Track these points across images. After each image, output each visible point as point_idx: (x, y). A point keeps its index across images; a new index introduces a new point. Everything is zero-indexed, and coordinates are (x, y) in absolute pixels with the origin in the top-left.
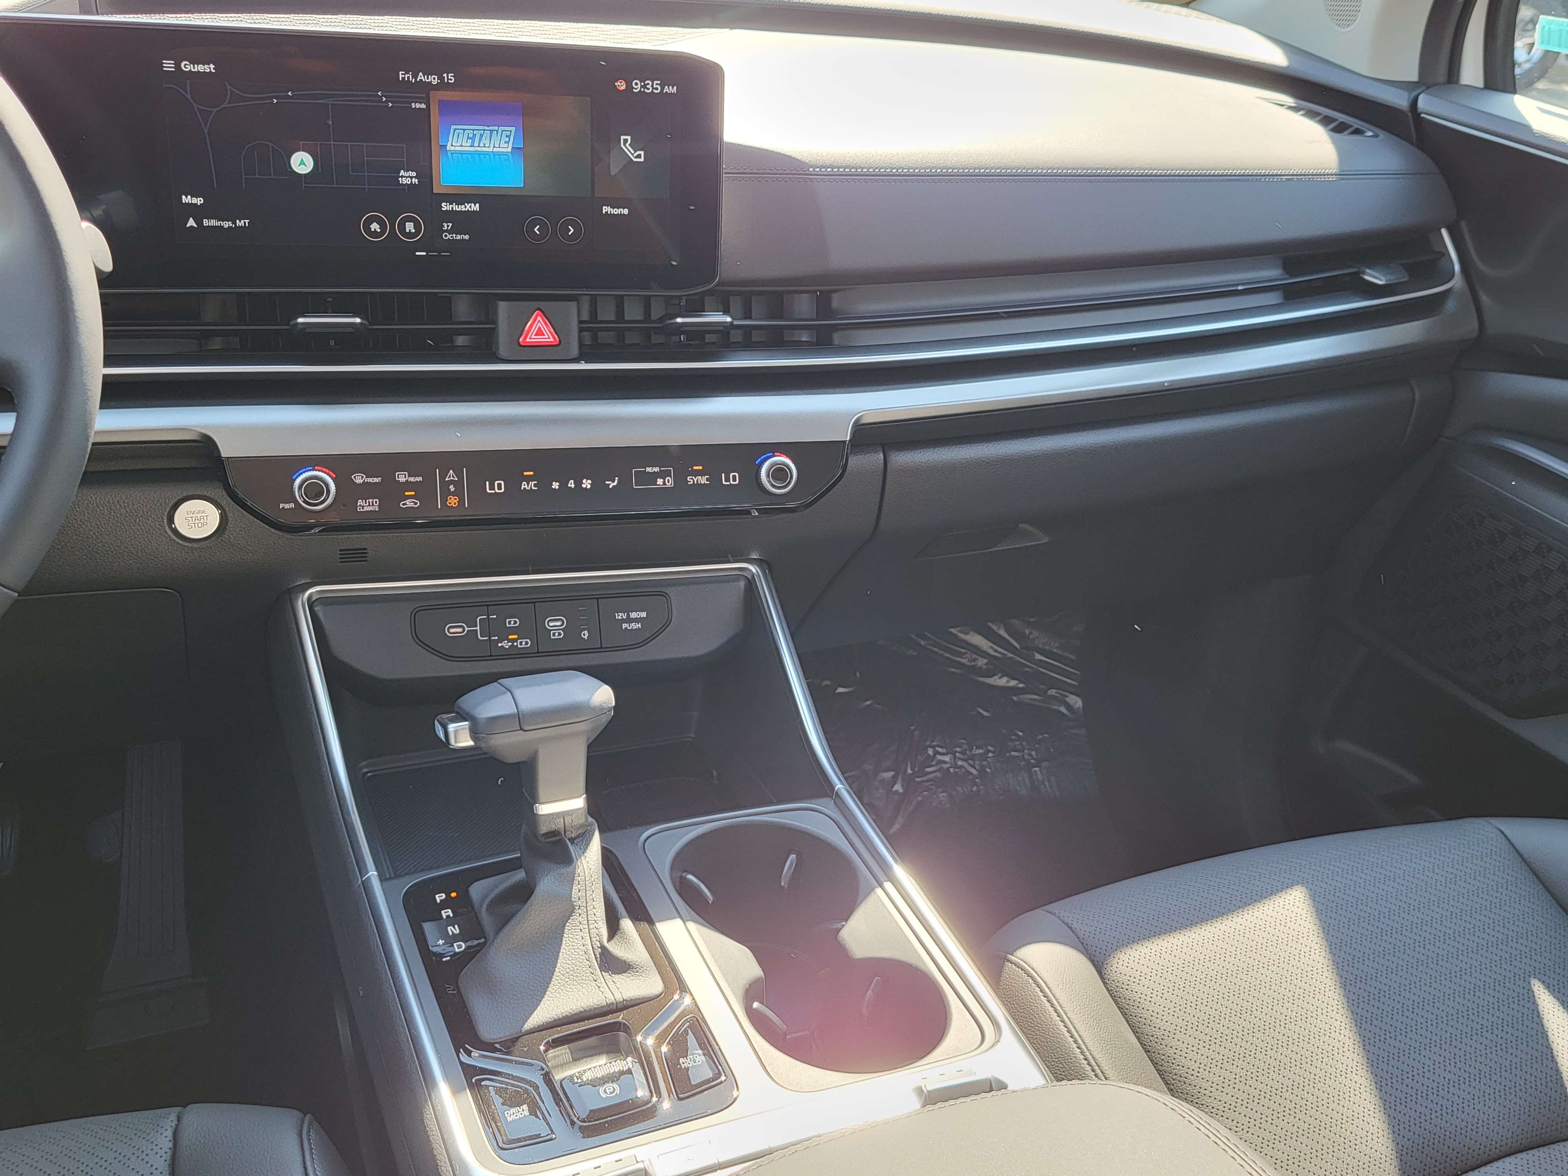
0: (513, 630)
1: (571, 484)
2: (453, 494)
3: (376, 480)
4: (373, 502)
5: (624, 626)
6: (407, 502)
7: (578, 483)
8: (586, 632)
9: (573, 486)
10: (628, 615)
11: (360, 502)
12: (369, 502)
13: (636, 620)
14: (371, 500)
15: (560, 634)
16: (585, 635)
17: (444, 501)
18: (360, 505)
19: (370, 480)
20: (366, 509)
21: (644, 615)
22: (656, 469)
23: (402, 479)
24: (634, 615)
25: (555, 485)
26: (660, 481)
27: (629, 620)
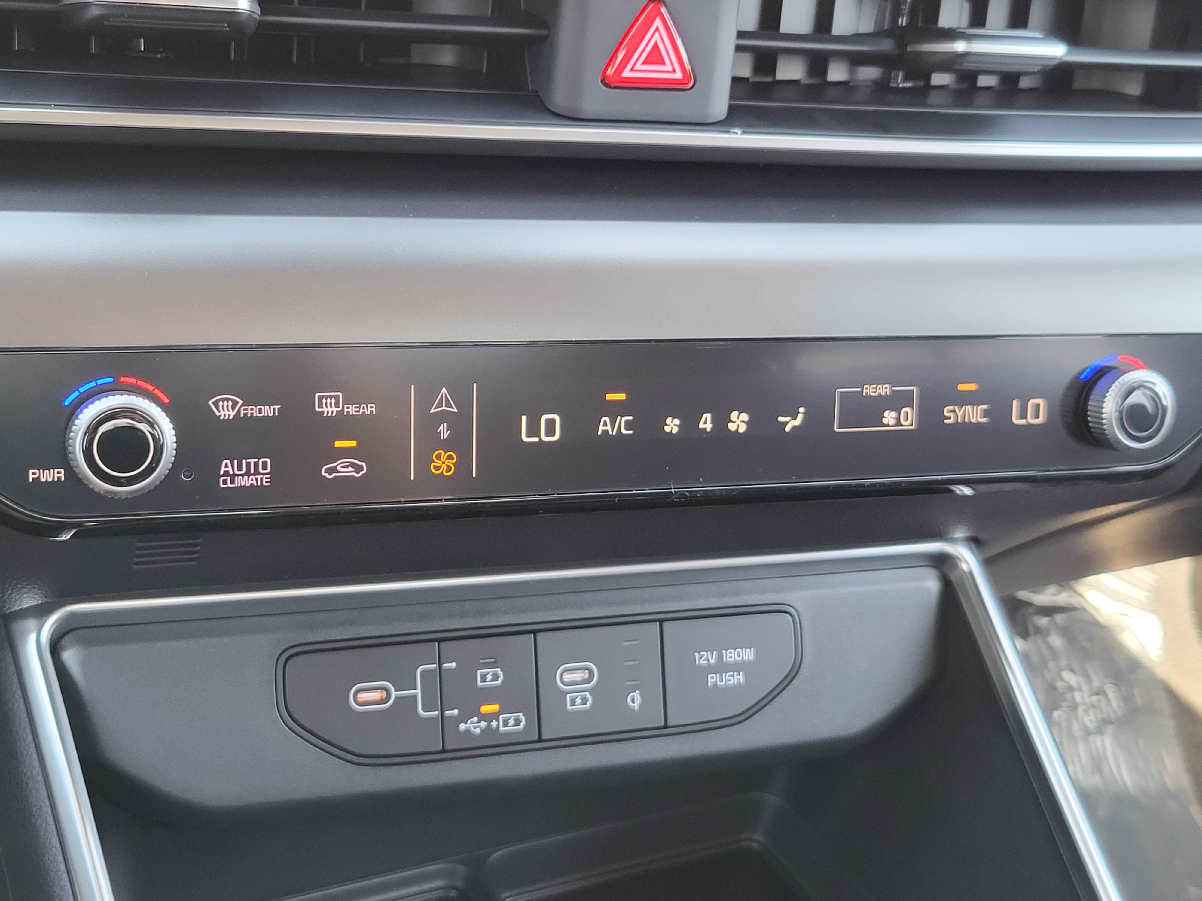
0: (490, 695)
1: (706, 423)
2: (446, 445)
3: (268, 411)
4: (256, 464)
5: (712, 679)
6: (338, 465)
7: (721, 420)
8: (637, 695)
9: (709, 427)
10: (720, 657)
11: (226, 466)
12: (248, 464)
13: (735, 667)
14: (252, 461)
15: (584, 701)
16: (635, 700)
17: (424, 460)
18: (226, 473)
19: (254, 411)
20: (240, 482)
21: (749, 655)
22: (885, 390)
23: (329, 409)
24: (730, 656)
25: (672, 425)
26: (889, 417)
27: (721, 668)
